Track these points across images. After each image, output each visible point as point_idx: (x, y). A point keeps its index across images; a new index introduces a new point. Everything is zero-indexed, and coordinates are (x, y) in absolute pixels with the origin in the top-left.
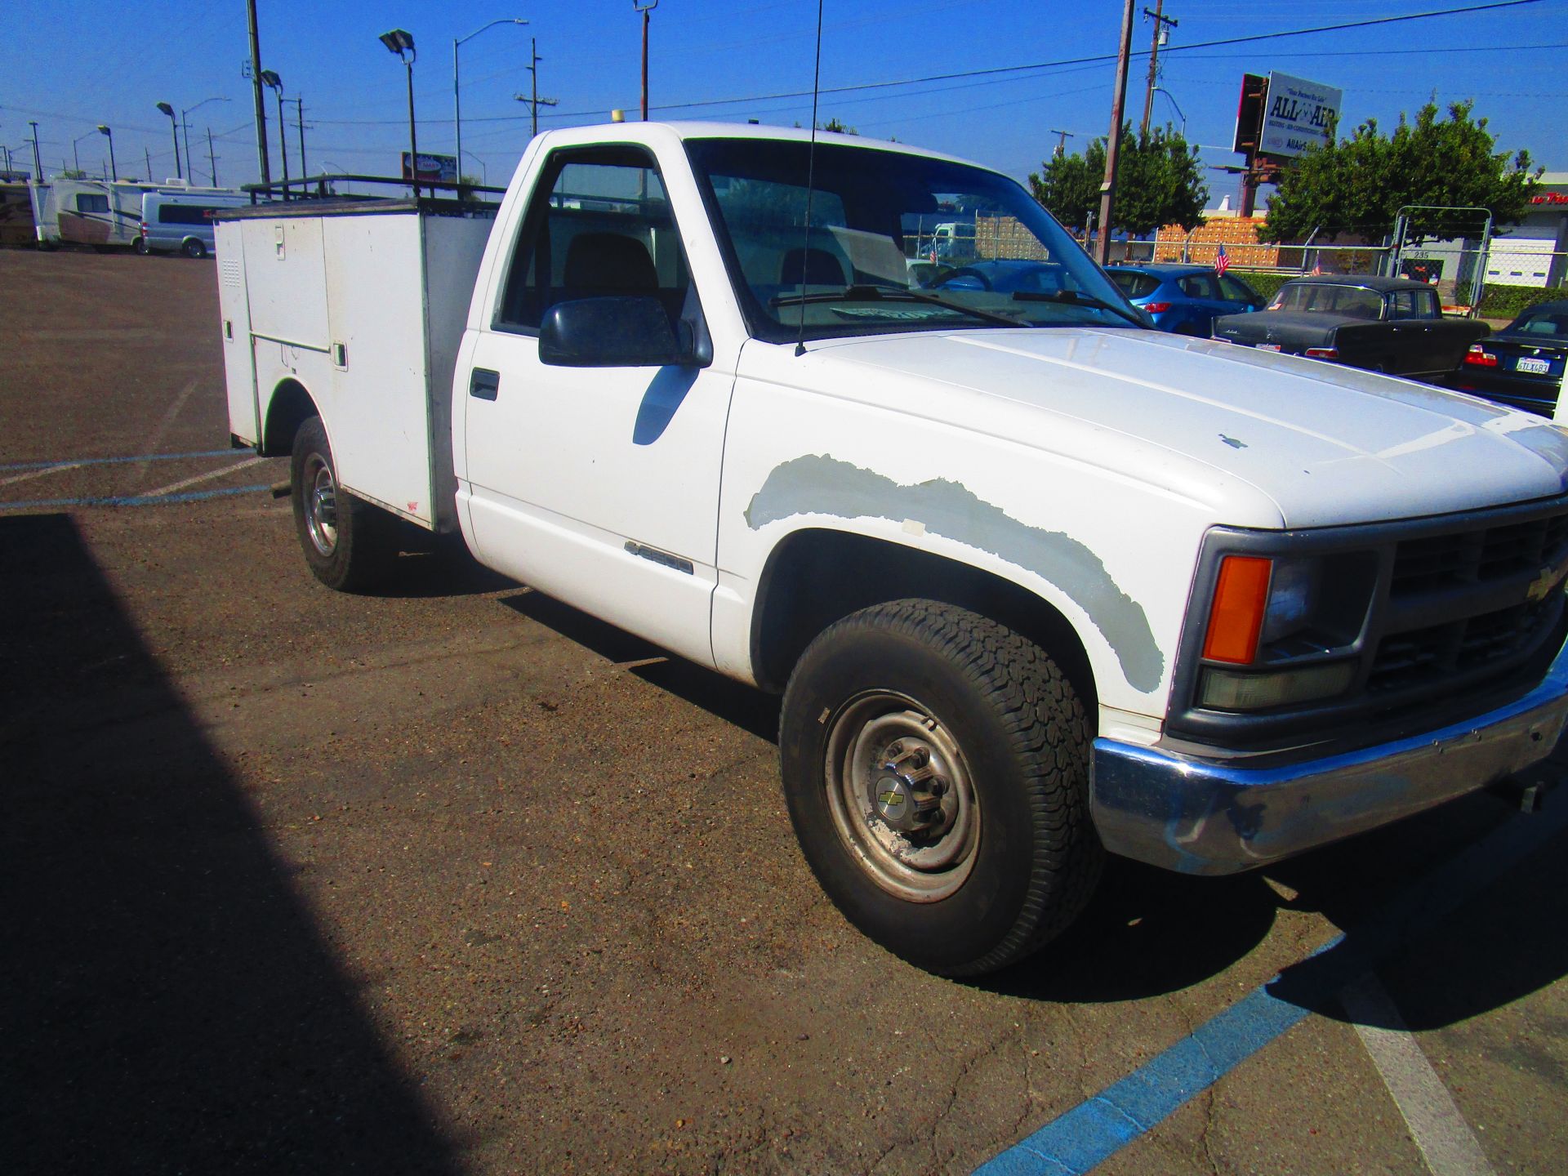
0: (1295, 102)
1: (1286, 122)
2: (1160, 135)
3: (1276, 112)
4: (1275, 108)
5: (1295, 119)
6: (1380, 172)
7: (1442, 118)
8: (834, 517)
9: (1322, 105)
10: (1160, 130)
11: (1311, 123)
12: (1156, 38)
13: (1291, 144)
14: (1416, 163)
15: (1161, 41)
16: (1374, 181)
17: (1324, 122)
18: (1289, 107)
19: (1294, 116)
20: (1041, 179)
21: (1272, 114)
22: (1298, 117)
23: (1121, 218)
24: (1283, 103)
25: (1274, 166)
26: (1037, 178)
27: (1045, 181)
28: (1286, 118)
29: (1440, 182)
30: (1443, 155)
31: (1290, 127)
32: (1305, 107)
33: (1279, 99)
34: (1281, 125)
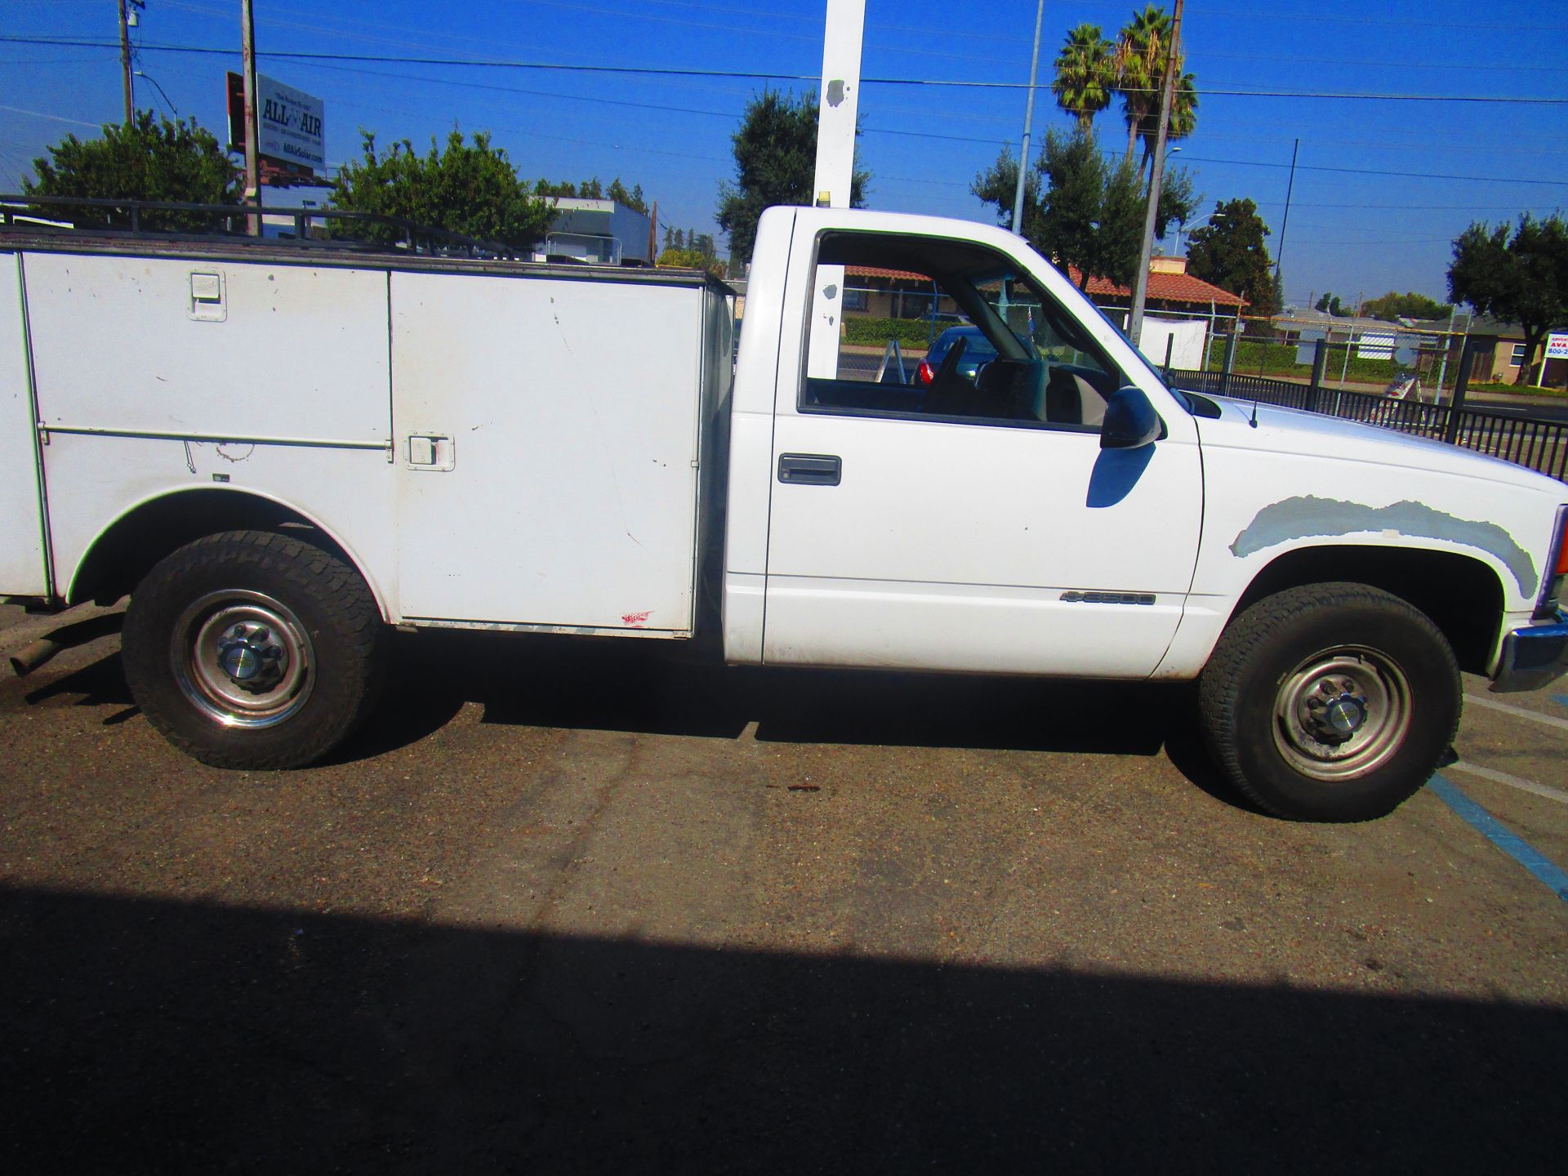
0: (284, 107)
1: (281, 126)
2: (185, 129)
3: (268, 115)
4: (266, 111)
5: (286, 124)
6: (435, 190)
7: (469, 145)
8: (1325, 537)
9: (309, 113)
10: (184, 124)
11: (302, 129)
12: (125, 18)
13: (288, 149)
14: (464, 184)
15: (132, 21)
16: (430, 197)
17: (313, 130)
18: (279, 111)
19: (285, 121)
20: (52, 164)
21: (265, 116)
22: (290, 121)
23: (168, 217)
24: (273, 106)
25: (277, 170)
26: (47, 164)
27: (57, 168)
28: (278, 122)
29: (487, 203)
30: (487, 181)
31: (284, 132)
32: (297, 113)
33: (269, 102)
34: (275, 129)
